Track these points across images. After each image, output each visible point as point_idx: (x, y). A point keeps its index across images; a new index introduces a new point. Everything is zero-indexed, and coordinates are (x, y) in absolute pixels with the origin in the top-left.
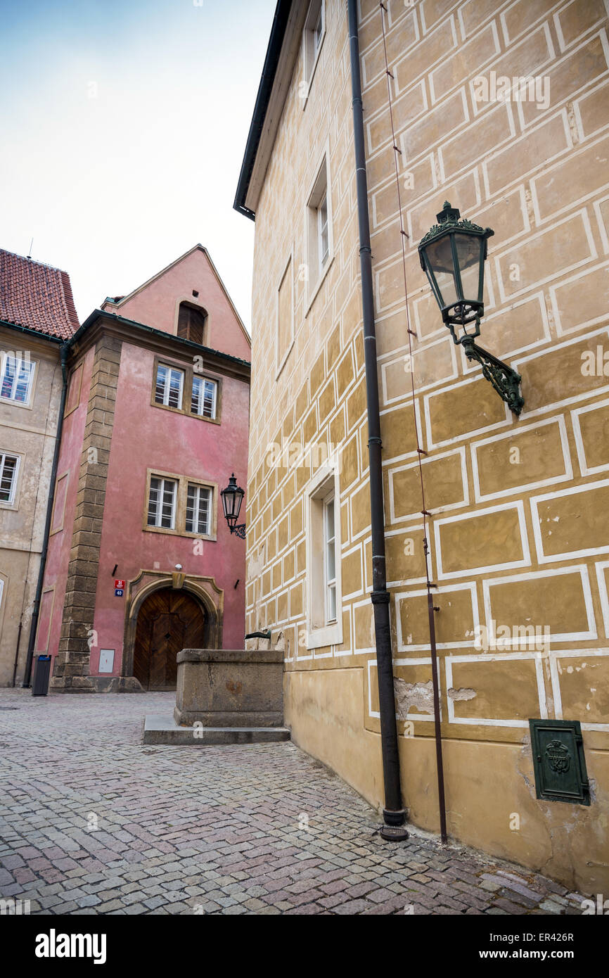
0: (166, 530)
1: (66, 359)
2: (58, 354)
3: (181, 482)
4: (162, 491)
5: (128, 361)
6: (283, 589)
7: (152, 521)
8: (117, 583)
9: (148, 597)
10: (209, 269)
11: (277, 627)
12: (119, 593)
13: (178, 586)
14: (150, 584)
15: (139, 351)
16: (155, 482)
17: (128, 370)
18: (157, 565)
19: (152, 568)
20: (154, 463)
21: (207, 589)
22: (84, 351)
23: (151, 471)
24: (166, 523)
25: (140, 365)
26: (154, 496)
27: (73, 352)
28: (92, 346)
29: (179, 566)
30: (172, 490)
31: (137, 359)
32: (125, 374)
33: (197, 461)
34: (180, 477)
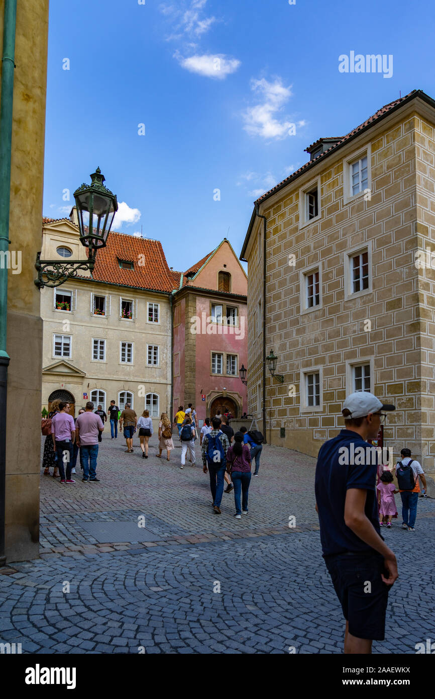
0: (219, 375)
1: (172, 302)
2: (168, 299)
3: (224, 354)
4: (216, 359)
5: (199, 305)
6: (253, 405)
7: (214, 371)
8: (202, 396)
9: (214, 401)
10: (230, 251)
11: (253, 413)
12: (204, 400)
13: (225, 396)
14: (214, 396)
15: (203, 299)
16: (214, 355)
17: (200, 309)
18: (216, 388)
19: (214, 390)
20: (213, 348)
21: (236, 397)
22: (180, 299)
23: (212, 351)
24: (219, 372)
25: (204, 306)
26: (214, 361)
27: (175, 299)
28: (184, 298)
29: (225, 388)
30: (220, 358)
31: (203, 303)
32: (199, 311)
33: (230, 345)
34: (223, 352)
